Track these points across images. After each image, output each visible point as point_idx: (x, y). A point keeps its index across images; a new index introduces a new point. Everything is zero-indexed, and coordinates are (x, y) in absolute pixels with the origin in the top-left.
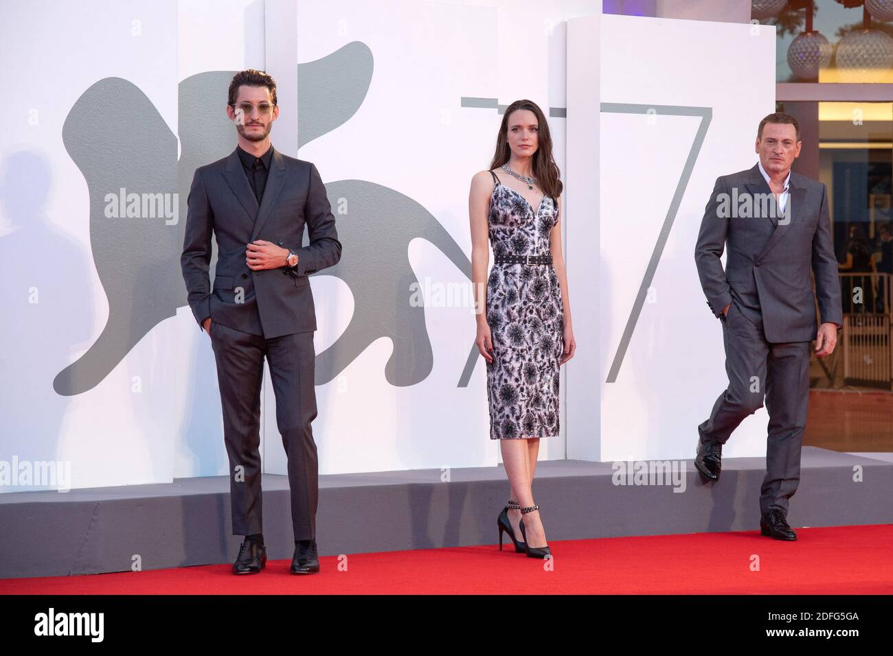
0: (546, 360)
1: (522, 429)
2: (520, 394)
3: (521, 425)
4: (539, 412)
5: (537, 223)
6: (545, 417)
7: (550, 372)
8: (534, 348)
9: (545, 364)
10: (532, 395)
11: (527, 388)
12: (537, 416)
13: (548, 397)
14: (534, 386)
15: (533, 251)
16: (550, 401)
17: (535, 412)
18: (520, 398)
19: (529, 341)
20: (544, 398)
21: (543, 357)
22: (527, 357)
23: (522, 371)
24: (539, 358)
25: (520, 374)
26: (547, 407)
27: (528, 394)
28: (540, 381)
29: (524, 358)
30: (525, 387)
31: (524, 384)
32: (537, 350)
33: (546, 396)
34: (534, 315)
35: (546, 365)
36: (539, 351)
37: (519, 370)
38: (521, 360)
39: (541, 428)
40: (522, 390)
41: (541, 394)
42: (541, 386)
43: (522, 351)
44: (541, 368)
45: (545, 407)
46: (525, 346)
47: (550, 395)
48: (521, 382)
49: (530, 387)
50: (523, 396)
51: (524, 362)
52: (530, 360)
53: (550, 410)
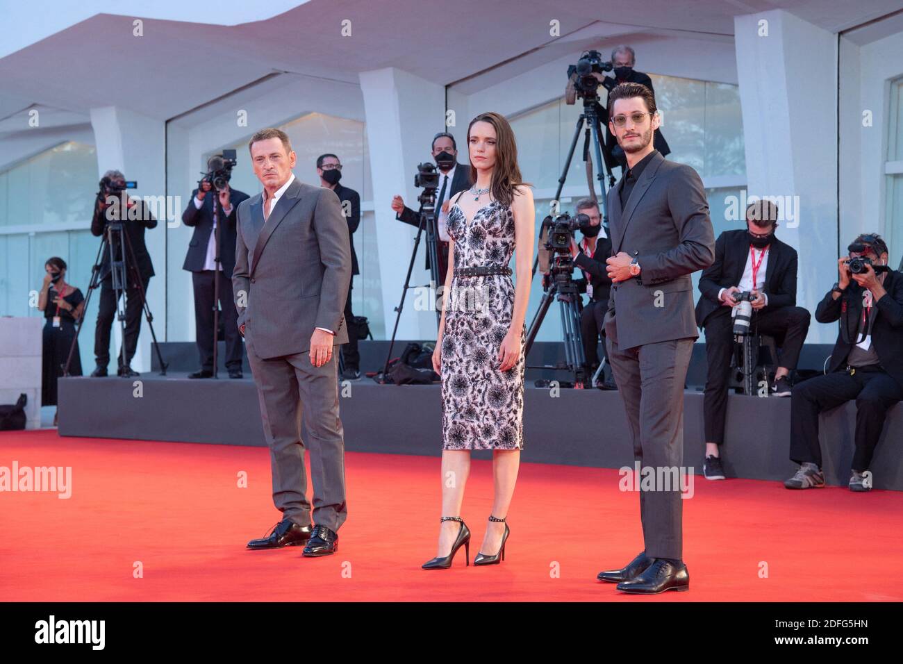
0: (479, 371)
1: (448, 440)
2: (446, 406)
3: (447, 436)
4: (472, 424)
5: (468, 235)
6: (479, 429)
7: (485, 384)
8: (465, 360)
9: (478, 376)
10: (462, 407)
11: (454, 400)
12: (469, 428)
13: (482, 410)
14: (464, 398)
15: (463, 263)
16: (486, 413)
17: (466, 424)
18: (447, 410)
19: (460, 353)
20: (478, 410)
21: (476, 369)
22: (457, 369)
23: (449, 383)
24: (471, 370)
25: (447, 386)
26: (481, 420)
27: (456, 405)
28: (472, 393)
29: (453, 371)
30: (451, 399)
31: (450, 396)
32: (468, 362)
33: (480, 408)
34: (466, 327)
35: (480, 377)
36: (471, 363)
37: (446, 382)
38: (449, 372)
39: (474, 440)
40: (449, 401)
41: (474, 406)
42: (474, 398)
43: (452, 363)
44: (473, 380)
45: (478, 420)
46: (455, 358)
47: (485, 407)
48: (448, 394)
49: (458, 399)
50: (449, 408)
51: (452, 374)
52: (460, 372)
53: (485, 422)
